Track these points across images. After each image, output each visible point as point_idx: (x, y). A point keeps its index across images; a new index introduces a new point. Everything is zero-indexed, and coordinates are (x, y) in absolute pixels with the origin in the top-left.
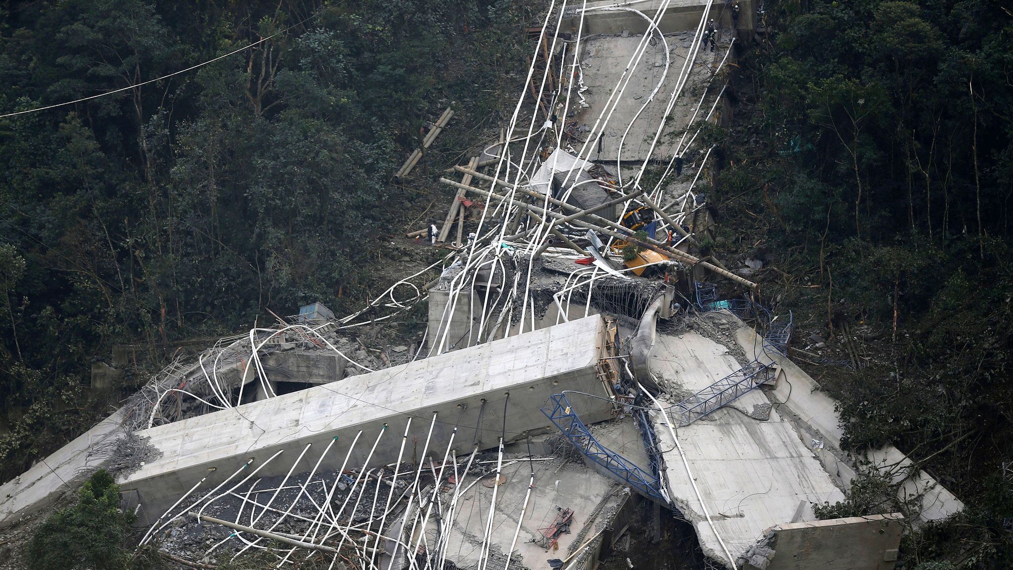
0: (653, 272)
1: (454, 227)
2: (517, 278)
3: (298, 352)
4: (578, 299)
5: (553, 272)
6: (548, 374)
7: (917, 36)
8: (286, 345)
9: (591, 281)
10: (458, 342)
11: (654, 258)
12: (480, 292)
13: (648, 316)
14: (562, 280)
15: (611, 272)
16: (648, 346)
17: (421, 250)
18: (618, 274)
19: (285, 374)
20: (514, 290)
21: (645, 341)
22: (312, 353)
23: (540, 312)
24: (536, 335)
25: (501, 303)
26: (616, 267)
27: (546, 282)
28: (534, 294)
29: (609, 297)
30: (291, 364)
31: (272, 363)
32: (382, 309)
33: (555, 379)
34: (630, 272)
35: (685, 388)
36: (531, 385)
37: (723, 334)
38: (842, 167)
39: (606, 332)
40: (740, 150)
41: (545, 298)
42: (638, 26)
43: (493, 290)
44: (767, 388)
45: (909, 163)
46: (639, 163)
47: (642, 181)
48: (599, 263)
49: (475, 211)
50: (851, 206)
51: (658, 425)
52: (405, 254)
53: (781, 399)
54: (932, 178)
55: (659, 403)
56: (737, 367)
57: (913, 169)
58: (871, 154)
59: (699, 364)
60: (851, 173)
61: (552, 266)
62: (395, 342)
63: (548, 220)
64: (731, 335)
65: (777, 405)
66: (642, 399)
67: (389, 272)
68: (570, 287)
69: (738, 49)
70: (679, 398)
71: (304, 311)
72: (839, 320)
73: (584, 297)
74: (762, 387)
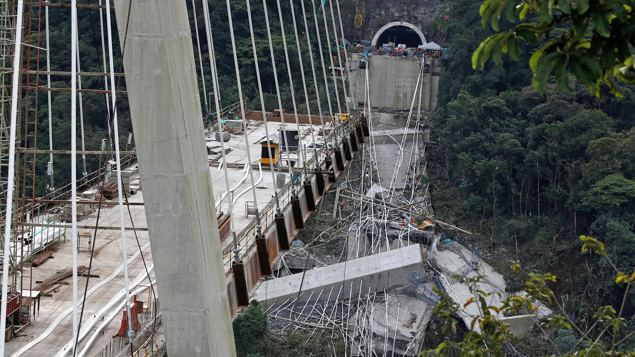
0: (428, 228)
1: (338, 212)
2: (381, 230)
3: (297, 257)
4: (405, 238)
5: (394, 228)
6: (404, 265)
8: (294, 255)
9: (408, 232)
10: (363, 254)
11: (427, 223)
12: (369, 236)
13: (434, 245)
14: (398, 231)
15: (414, 228)
16: (436, 255)
17: (328, 220)
18: (417, 229)
19: (293, 266)
20: (380, 235)
21: (434, 253)
22: (302, 258)
23: (391, 243)
24: (396, 251)
25: (377, 240)
26: (415, 227)
27: (392, 232)
28: (389, 237)
29: (417, 238)
30: (295, 262)
31: (288, 261)
32: (319, 242)
33: (407, 267)
34: (420, 229)
35: (449, 270)
36: (398, 269)
37: (457, 251)
38: (488, 191)
39: (422, 251)
40: (435, 186)
41: (395, 237)
42: (388, 140)
43: (375, 235)
44: (476, 270)
45: (513, 190)
46: (402, 189)
47: (405, 196)
48: (409, 225)
49: (344, 207)
50: (492, 205)
51: (444, 284)
52: (322, 222)
53: (482, 274)
54: (522, 195)
55: (442, 275)
56: (465, 263)
57: (515, 192)
58: (499, 187)
59: (452, 262)
60: (492, 193)
61: (393, 226)
62: (326, 254)
63: (387, 209)
64: (460, 251)
65: (481, 276)
66: (436, 274)
67: (318, 228)
68: (401, 234)
69: (426, 149)
70: (449, 274)
71: (294, 243)
72: (494, 246)
73: (407, 237)
74: (474, 270)
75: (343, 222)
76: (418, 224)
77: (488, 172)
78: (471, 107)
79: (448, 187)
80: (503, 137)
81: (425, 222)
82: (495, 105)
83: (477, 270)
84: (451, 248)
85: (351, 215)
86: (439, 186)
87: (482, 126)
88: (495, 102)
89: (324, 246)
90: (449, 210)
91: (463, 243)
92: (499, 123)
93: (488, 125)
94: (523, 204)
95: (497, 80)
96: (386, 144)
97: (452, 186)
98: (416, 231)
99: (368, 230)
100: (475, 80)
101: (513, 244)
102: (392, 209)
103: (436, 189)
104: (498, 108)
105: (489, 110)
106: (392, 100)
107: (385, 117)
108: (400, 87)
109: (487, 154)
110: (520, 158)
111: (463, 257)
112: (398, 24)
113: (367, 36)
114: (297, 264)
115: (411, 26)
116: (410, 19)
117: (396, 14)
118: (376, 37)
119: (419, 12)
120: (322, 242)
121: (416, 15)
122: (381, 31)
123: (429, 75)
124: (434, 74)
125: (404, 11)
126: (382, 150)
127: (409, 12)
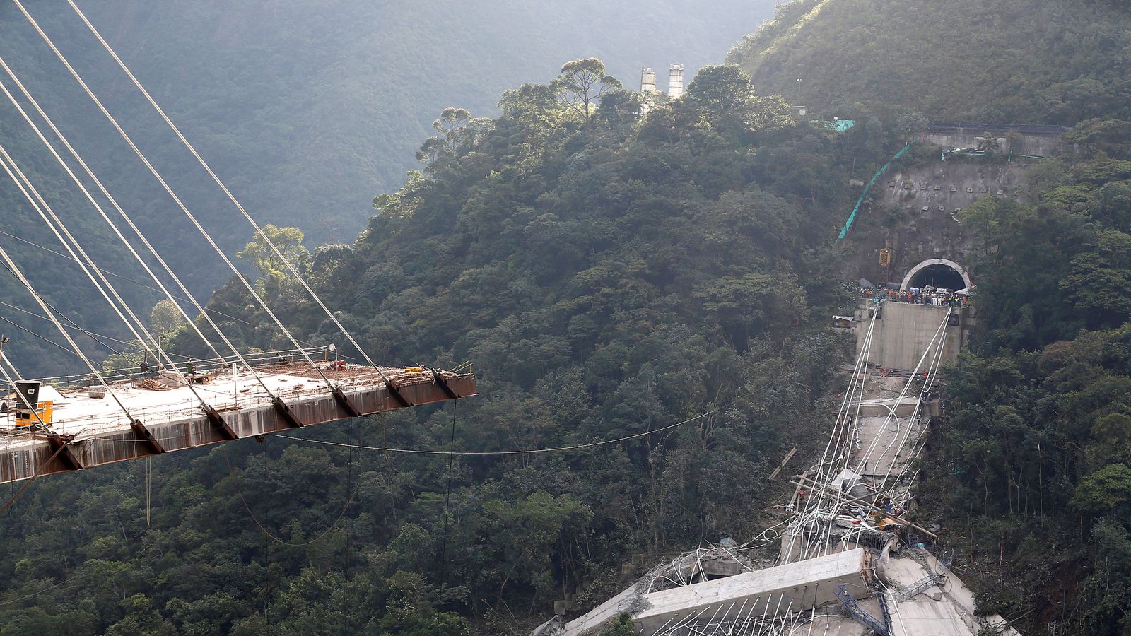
0: (888, 528)
1: (795, 503)
2: (824, 529)
3: (718, 560)
4: (853, 540)
5: (841, 527)
6: (837, 576)
7: (1014, 422)
8: (714, 557)
9: (859, 532)
10: (795, 559)
11: (890, 522)
12: (806, 535)
13: (886, 549)
14: (845, 531)
15: (869, 527)
16: (885, 564)
17: (780, 514)
18: (872, 529)
19: (712, 571)
20: (823, 535)
21: (883, 561)
22: (725, 561)
23: (834, 545)
24: (832, 556)
25: (816, 541)
26: (871, 525)
27: (838, 532)
28: (832, 537)
29: (867, 540)
30: (716, 566)
31: (706, 565)
32: (760, 542)
33: (840, 577)
34: (877, 528)
35: (902, 584)
36: (829, 580)
37: (921, 559)
38: (980, 482)
39: (865, 556)
40: (932, 473)
41: (837, 539)
42: (884, 412)
43: (812, 535)
44: (940, 585)
45: (1010, 481)
46: (884, 476)
48: (863, 523)
49: (804, 497)
50: (983, 500)
51: (888, 602)
52: (771, 516)
53: (947, 591)
54: (1020, 488)
55: (889, 591)
56: (927, 575)
57: (1012, 484)
58: (992, 476)
59: (909, 573)
60: (983, 485)
61: (841, 524)
63: (840, 502)
64: (924, 560)
65: (945, 593)
66: (881, 589)
67: (763, 524)
68: (849, 534)
69: (931, 424)
70: (899, 589)
71: (722, 541)
72: (975, 554)
73: (856, 539)
74: (938, 585)
76: (876, 522)
77: (979, 455)
78: (971, 371)
80: (1000, 411)
81: (887, 520)
82: (1000, 368)
83: (943, 585)
84: (914, 555)
86: (936, 473)
87: (986, 395)
88: (1001, 365)
89: (766, 547)
92: (1006, 392)
93: (993, 392)
94: (1023, 501)
95: (1020, 336)
96: (882, 416)
98: (869, 531)
99: (806, 529)
100: (998, 335)
101: (997, 552)
103: (930, 477)
104: (1004, 372)
105: (996, 375)
106: (911, 360)
107: (893, 381)
108: (921, 343)
109: (985, 432)
110: (1019, 437)
111: (927, 568)
112: (936, 261)
113: (898, 277)
114: (717, 569)
115: (953, 265)
116: (954, 256)
117: (937, 250)
118: (908, 278)
119: (965, 247)
120: (764, 542)
121: (962, 251)
122: (914, 271)
123: (957, 329)
124: (964, 327)
125: (947, 245)
126: (874, 424)
127: (953, 246)
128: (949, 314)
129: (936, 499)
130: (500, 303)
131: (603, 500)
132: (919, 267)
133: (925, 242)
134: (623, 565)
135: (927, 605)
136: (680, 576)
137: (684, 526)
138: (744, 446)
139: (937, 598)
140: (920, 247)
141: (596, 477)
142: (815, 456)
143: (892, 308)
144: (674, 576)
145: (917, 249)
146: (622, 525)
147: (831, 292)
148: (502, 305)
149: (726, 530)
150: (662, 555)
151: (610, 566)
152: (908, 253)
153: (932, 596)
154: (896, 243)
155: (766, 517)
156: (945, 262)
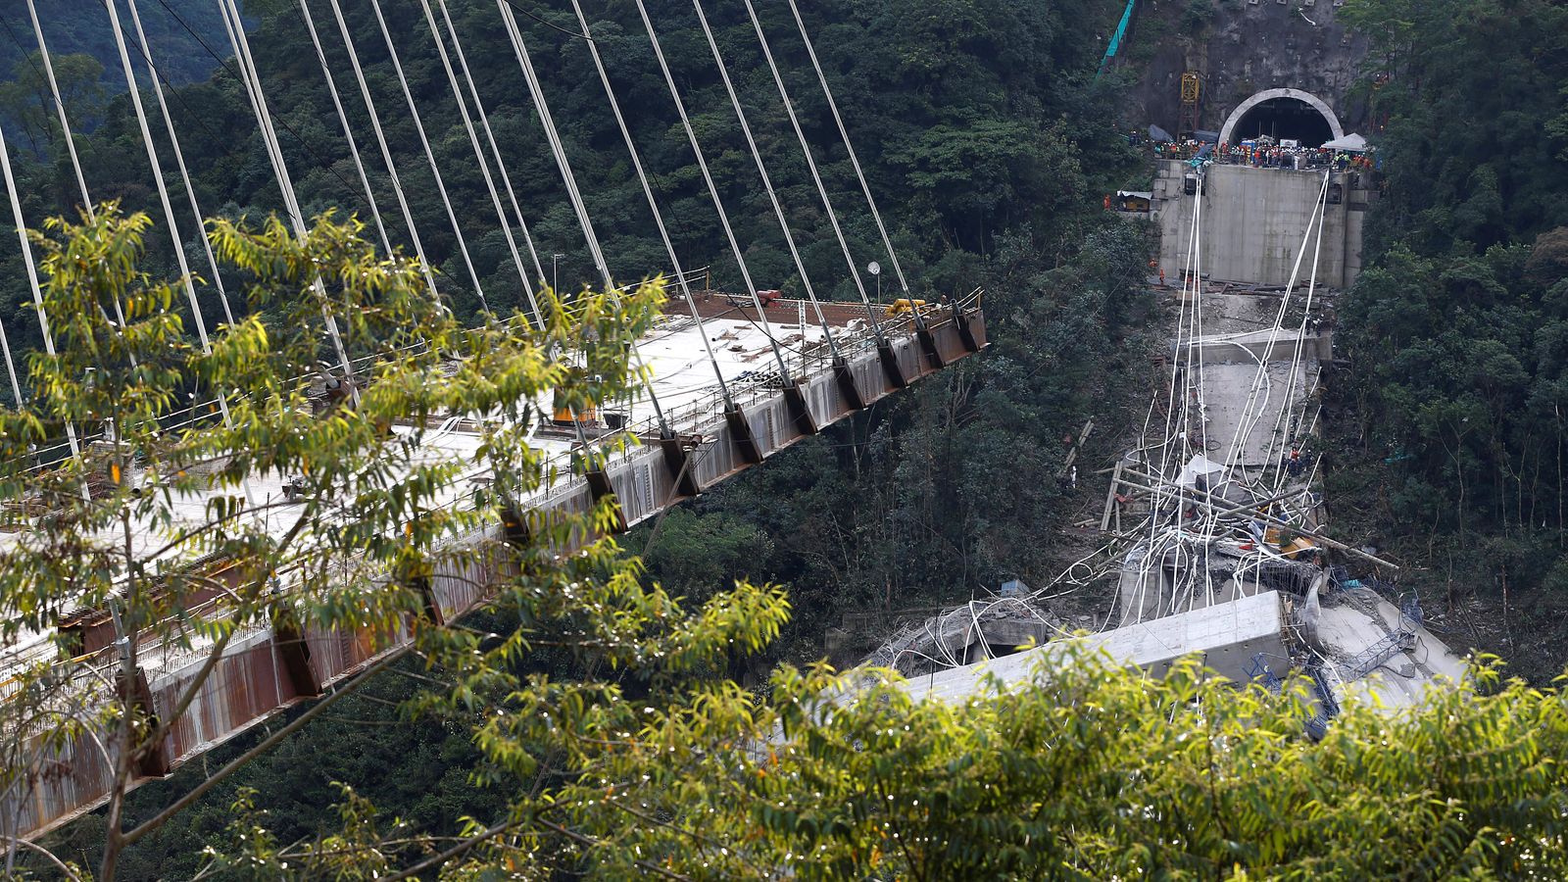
0: (1304, 556)
1: (1112, 518)
2: (1195, 560)
3: (1009, 620)
4: (1249, 578)
5: (1225, 556)
6: (1240, 640)
7: (1509, 368)
8: (1001, 615)
9: (1258, 564)
10: (1149, 615)
11: (1303, 545)
12: (1168, 572)
13: (1313, 593)
14: (1234, 562)
15: (1272, 556)
16: (1316, 617)
17: (1089, 537)
18: (1278, 557)
19: (1000, 639)
20: (1194, 570)
21: (1312, 612)
22: (1020, 621)
23: (1217, 588)
24: (1224, 607)
25: (1186, 581)
26: (1275, 552)
27: (1221, 564)
28: (1213, 574)
29: (1276, 577)
30: (1004, 630)
31: (988, 629)
32: (1064, 586)
33: (1246, 643)
34: (1286, 557)
35: (1346, 651)
36: (1226, 648)
37: (1367, 607)
38: (1448, 472)
39: (1282, 607)
40: (1338, 458)
41: (1225, 576)
42: (1238, 356)
43: (1180, 571)
44: (1408, 651)
45: (1502, 469)
46: (1260, 467)
47: (1265, 483)
48: (1261, 549)
49: (1128, 506)
50: (1456, 504)
51: (1330, 683)
52: (1076, 540)
53: (1421, 660)
54: (1523, 482)
55: (1328, 663)
56: (1384, 635)
57: (1506, 475)
58: (1472, 462)
59: (1354, 632)
60: (1455, 477)
61: (1224, 551)
62: (1078, 613)
63: (1214, 512)
64: (1374, 609)
65: (1419, 665)
66: (1314, 660)
67: (1065, 555)
68: (1240, 570)
69: (1323, 376)
70: (1344, 660)
71: (1005, 587)
72: (1456, 596)
73: (1253, 576)
74: (1405, 650)
75: (1122, 540)
76: (1282, 546)
77: (1446, 428)
78: (1415, 282)
79: (1365, 461)
80: (1482, 349)
81: (1299, 541)
82: (1468, 276)
83: (1412, 651)
84: (1355, 601)
85: (1142, 525)
86: (1346, 459)
87: (1439, 323)
88: (1468, 270)
89: (1076, 594)
90: (1364, 514)
91: (1386, 589)
92: (1478, 316)
93: (1452, 318)
94: (1527, 502)
95: (1482, 219)
96: (1233, 363)
97: (1374, 459)
98: (1274, 561)
99: (1167, 560)
100: (1435, 219)
101: (1496, 592)
102: (1226, 511)
103: (1339, 467)
104: (1474, 283)
105: (1457, 287)
106: (1258, 265)
107: (1237, 303)
108: (1276, 235)
109: (1449, 388)
110: (1518, 395)
111: (1380, 622)
112: (1279, 93)
113: (1211, 121)
114: (1007, 636)
115: (1309, 99)
116: (1307, 82)
117: (1277, 73)
118: (1231, 123)
119: (1328, 66)
120: (1072, 587)
121: (1321, 74)
122: (1241, 110)
123: (1339, 209)
124: (1352, 206)
125: (1294, 64)
126: (1224, 378)
127: (1305, 66)
128: (1325, 184)
129: (1358, 504)
130: (527, 181)
131: (784, 522)
132: (1249, 103)
133: (1256, 60)
134: (827, 635)
135: (1394, 686)
136: (944, 648)
137: (934, 563)
138: (1031, 420)
139: (1408, 674)
140: (1247, 68)
141: (764, 482)
142: (1127, 434)
143: (1224, 176)
144: (933, 649)
145: (1242, 72)
146: (820, 563)
147: (1108, 149)
148: (531, 184)
149: (1007, 567)
150: (897, 614)
151: (803, 634)
152: (1226, 79)
153: (1400, 670)
154: (1204, 62)
155: (1068, 542)
156: (1295, 94)
